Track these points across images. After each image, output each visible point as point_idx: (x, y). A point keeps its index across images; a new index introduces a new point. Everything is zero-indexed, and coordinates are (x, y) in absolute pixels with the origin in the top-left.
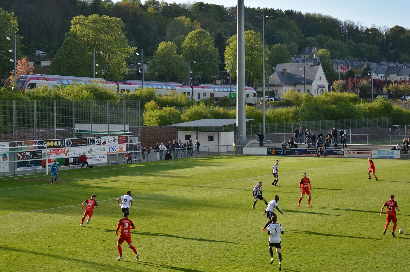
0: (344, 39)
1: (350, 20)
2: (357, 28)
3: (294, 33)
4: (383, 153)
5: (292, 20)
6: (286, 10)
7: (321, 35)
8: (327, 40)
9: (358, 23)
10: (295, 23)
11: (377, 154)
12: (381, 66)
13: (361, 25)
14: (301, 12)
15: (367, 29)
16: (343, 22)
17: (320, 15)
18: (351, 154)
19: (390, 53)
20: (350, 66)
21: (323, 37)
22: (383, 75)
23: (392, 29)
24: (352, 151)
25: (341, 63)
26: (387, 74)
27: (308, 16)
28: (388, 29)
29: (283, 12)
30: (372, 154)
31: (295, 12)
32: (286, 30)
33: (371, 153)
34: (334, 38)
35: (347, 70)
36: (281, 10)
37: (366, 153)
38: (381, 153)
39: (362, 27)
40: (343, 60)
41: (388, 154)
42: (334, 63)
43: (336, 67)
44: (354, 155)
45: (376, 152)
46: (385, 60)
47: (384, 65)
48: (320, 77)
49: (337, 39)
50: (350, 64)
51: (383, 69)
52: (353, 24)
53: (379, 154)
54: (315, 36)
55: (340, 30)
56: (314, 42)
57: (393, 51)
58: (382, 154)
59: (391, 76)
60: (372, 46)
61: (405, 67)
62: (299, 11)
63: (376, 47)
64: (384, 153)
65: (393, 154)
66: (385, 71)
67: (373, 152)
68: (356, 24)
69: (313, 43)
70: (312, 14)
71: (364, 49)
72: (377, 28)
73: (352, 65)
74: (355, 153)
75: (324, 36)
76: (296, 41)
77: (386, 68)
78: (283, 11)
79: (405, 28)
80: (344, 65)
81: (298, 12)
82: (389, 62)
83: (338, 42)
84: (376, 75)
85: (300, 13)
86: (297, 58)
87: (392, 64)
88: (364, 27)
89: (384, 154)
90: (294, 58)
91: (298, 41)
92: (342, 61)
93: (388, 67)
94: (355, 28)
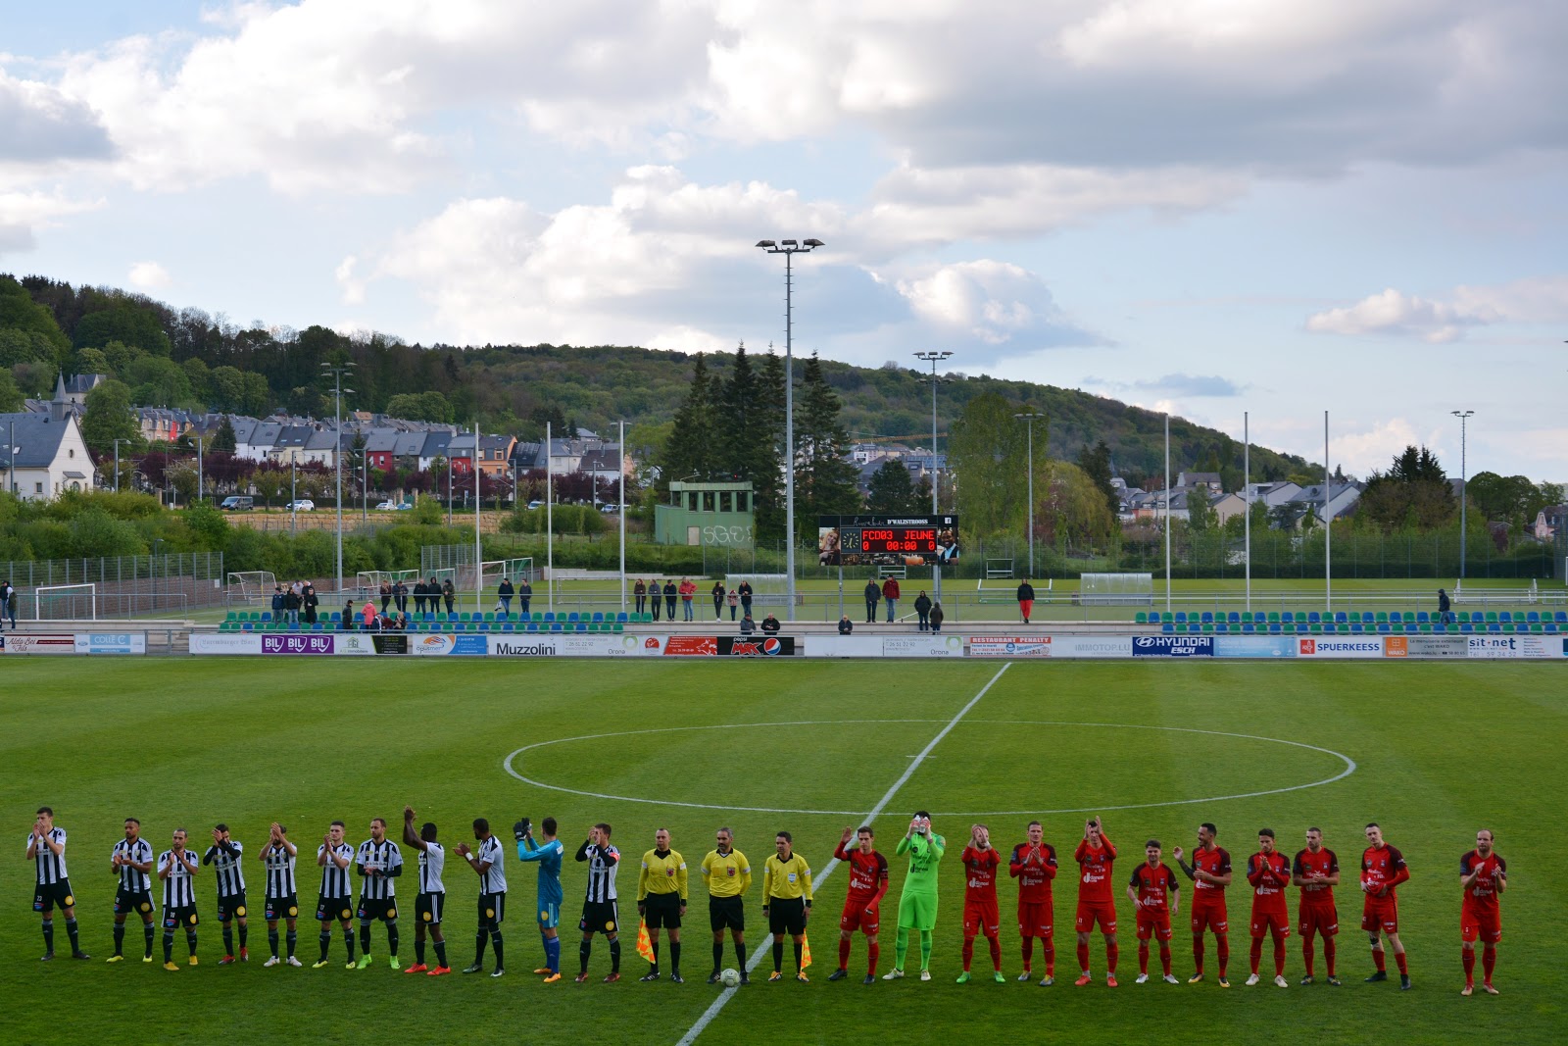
0: (180, 355)
1: (198, 308)
2: (216, 328)
3: (47, 338)
4: (102, 640)
5: (41, 302)
6: (27, 276)
7: (119, 345)
8: (133, 357)
9: (218, 315)
10: (48, 311)
11: (89, 642)
12: (264, 425)
13: (226, 323)
14: (67, 284)
15: (242, 332)
16: (180, 313)
17: (118, 293)
18: (23, 645)
19: (295, 393)
20: (187, 425)
21: (124, 349)
22: (269, 448)
23: (303, 335)
24: (25, 638)
25: (164, 417)
26: (279, 445)
27: (87, 291)
28: (294, 334)
29: (19, 281)
30: (76, 642)
31: (52, 283)
32: (24, 330)
33: (72, 642)
34: (153, 353)
35: (179, 435)
36: (11, 277)
37: (61, 642)
38: (98, 640)
39: (227, 327)
40: (169, 408)
41: (117, 643)
42: (145, 416)
43: (150, 426)
44: (29, 647)
45: (86, 638)
46: (282, 409)
47: (276, 422)
48: (71, 451)
49: (159, 354)
50: (187, 420)
51: (269, 434)
52: (206, 317)
53: (93, 643)
54: (101, 346)
55: (171, 331)
56: (100, 361)
57: (303, 388)
58: (100, 644)
59: (289, 450)
60: (251, 374)
61: (325, 430)
62: (64, 281)
63: (262, 378)
64: (106, 639)
65: (128, 643)
66: (274, 438)
67: (78, 638)
68: (212, 319)
69: (97, 365)
70: (99, 290)
71: (229, 382)
72: (266, 329)
73: (192, 421)
74: (32, 642)
75: (126, 346)
76: (51, 359)
77: (277, 430)
78: (19, 278)
79: (336, 332)
80: (171, 422)
81: (59, 283)
82: (291, 416)
83: (165, 363)
84: (251, 448)
85: (67, 286)
86: (43, 402)
87: (297, 422)
88: (232, 325)
89: (105, 644)
90: (34, 401)
91: (56, 357)
92: (165, 412)
93: (280, 428)
94: (210, 329)
